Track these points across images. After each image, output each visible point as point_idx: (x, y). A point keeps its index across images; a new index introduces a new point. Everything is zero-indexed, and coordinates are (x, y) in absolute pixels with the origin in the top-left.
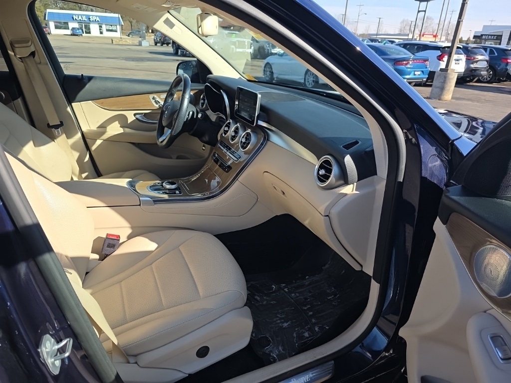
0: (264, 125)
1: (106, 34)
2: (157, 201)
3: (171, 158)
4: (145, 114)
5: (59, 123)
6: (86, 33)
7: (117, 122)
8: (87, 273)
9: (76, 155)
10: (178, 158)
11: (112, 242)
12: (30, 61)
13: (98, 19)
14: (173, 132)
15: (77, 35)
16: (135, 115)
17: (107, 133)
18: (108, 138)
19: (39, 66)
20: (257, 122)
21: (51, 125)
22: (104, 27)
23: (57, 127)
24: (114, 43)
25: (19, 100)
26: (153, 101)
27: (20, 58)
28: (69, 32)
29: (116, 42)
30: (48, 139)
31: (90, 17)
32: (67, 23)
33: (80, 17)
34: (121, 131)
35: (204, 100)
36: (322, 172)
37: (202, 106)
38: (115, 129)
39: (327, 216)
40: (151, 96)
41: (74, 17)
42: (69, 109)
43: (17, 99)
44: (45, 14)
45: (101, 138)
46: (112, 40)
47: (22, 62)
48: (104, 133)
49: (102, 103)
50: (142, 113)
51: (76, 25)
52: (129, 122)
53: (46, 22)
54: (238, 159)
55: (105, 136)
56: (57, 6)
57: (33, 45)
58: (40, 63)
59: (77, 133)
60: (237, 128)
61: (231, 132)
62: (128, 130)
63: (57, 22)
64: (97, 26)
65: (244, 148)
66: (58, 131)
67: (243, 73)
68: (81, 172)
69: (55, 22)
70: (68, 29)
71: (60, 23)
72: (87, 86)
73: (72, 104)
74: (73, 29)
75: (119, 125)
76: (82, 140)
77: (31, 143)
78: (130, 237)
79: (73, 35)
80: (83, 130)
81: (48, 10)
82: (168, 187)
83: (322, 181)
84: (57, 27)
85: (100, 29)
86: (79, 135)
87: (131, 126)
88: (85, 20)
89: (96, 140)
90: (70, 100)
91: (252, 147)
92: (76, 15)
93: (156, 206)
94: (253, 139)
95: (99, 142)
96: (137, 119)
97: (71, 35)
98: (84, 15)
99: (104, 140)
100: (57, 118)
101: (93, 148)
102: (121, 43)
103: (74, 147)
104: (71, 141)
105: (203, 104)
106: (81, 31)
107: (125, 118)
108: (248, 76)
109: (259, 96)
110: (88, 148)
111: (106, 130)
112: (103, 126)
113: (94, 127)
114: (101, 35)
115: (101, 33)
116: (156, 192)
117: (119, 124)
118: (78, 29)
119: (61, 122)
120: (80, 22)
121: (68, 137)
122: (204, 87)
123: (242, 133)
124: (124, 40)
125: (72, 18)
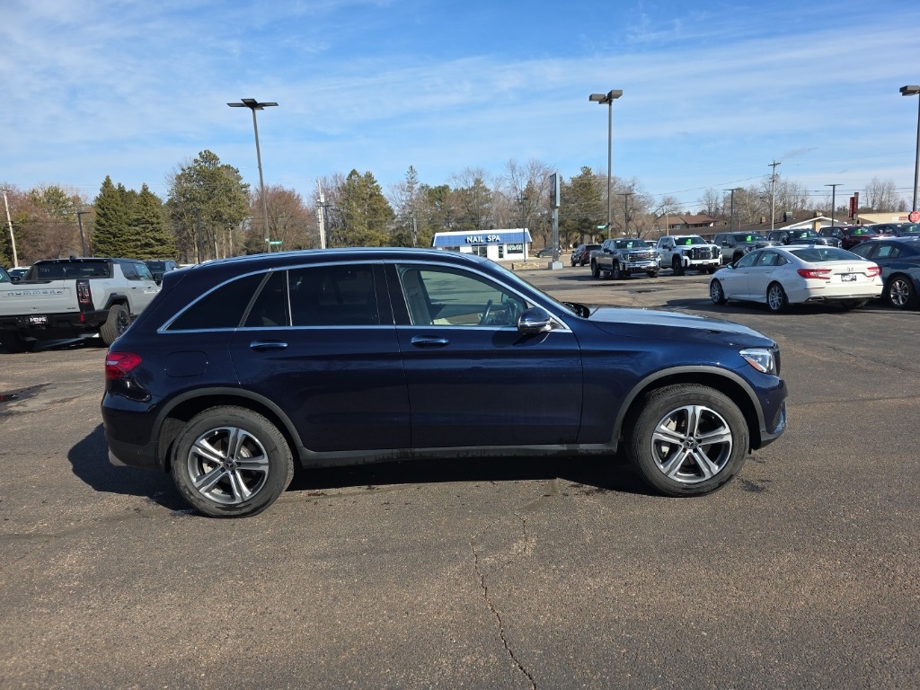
1: (508, 257)
13: (498, 238)
22: (505, 248)
29: (518, 266)
31: (488, 237)
32: (458, 248)
33: (475, 238)
41: (468, 239)
44: (434, 237)
46: (513, 265)
56: (449, 228)
64: (496, 248)
81: (438, 234)
85: (500, 252)
88: (482, 241)
92: (469, 236)
98: (480, 235)
102: (524, 268)
114: (501, 259)
120: (475, 245)
124: (528, 263)
125: (465, 241)
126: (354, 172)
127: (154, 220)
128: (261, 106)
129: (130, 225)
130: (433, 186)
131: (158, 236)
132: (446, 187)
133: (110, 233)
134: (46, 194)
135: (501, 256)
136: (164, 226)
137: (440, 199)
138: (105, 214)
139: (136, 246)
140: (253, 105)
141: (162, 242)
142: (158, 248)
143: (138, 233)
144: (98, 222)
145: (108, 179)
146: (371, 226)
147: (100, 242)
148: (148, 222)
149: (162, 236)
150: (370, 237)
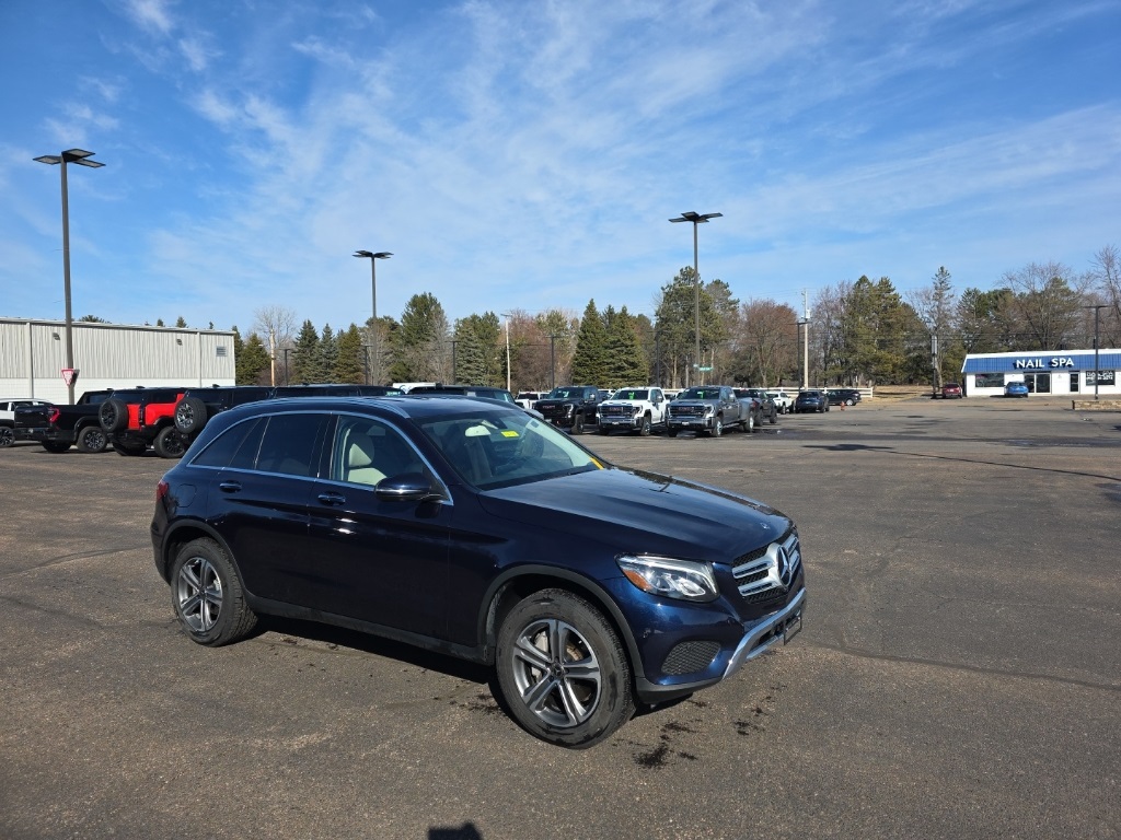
6: (1039, 391)
13: (1070, 362)
15: (1016, 396)
22: (1082, 377)
28: (1001, 391)
29: (1083, 405)
31: (1053, 361)
32: (1002, 375)
33: (1030, 361)
41: (1018, 362)
44: (962, 362)
46: (1074, 403)
51: (1020, 378)
53: (960, 376)
63: (982, 375)
64: (1066, 377)
69: (977, 376)
70: (1002, 385)
71: (988, 376)
74: (1011, 384)
81: (971, 356)
84: (980, 384)
85: (1073, 382)
88: (1042, 366)
92: (1021, 359)
97: (1005, 396)
98: (1039, 358)
102: (1094, 407)
106: (1027, 387)
118: (1021, 384)
120: (1028, 371)
124: (1102, 402)
125: (1013, 366)
126: (863, 280)
127: (629, 343)
128: (705, 218)
129: (606, 348)
130: (985, 289)
131: (631, 359)
132: (1006, 292)
133: (588, 356)
134: (549, 317)
135: (1074, 387)
136: (639, 349)
137: (996, 307)
138: (586, 337)
139: (610, 369)
140: (694, 218)
141: (633, 365)
142: (630, 372)
143: (613, 357)
144: (579, 346)
145: (592, 302)
146: (882, 345)
147: (579, 365)
148: (622, 345)
149: (635, 360)
150: (878, 360)
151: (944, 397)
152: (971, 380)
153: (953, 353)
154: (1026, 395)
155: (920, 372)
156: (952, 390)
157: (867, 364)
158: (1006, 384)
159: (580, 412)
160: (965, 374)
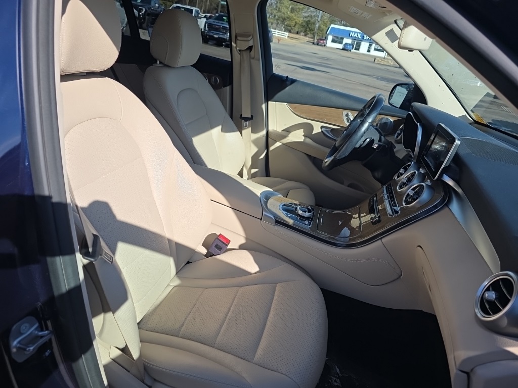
0: (451, 182)
1: (373, 53)
2: (279, 222)
3: (342, 183)
4: (333, 129)
5: (250, 117)
6: (356, 49)
7: (302, 130)
8: (188, 262)
9: (254, 150)
10: (350, 186)
11: (220, 244)
12: (245, 54)
14: (338, 156)
15: (347, 50)
16: (322, 127)
17: (287, 138)
18: (287, 143)
19: (252, 60)
20: (441, 175)
21: (243, 116)
22: (373, 46)
23: (246, 119)
24: (376, 62)
25: (228, 88)
26: (345, 118)
27: (240, 50)
28: (341, 46)
29: (378, 61)
30: (235, 127)
32: (342, 39)
33: (356, 34)
34: (302, 139)
35: (401, 132)
36: (491, 295)
37: (397, 137)
38: (298, 136)
39: (468, 374)
40: (345, 112)
41: (351, 33)
42: (264, 106)
43: (227, 86)
44: (329, 28)
45: (281, 141)
46: (375, 59)
47: (240, 54)
48: (285, 137)
49: (295, 108)
50: (329, 128)
51: (349, 41)
52: (313, 133)
53: (326, 35)
54: (393, 214)
55: (286, 141)
56: (341, 23)
57: (252, 40)
58: (253, 58)
59: (263, 130)
60: (413, 175)
61: (404, 178)
62: (309, 141)
63: (335, 37)
64: (367, 44)
65: (407, 203)
66: (246, 124)
67: (472, 111)
68: (252, 167)
69: (333, 36)
70: (342, 43)
71: (337, 38)
72: (287, 88)
73: (269, 102)
74: (346, 44)
75: (303, 134)
76: (264, 138)
77: (220, 128)
78: (242, 247)
79: (343, 49)
80: (269, 129)
81: (333, 26)
82: (300, 212)
83: (485, 311)
84: (333, 41)
85: (369, 48)
86: (264, 132)
87: (315, 138)
88: (360, 37)
89: (277, 142)
90: (268, 98)
91: (418, 206)
92: (353, 32)
93: (276, 227)
94: (425, 196)
95: (278, 144)
96: (322, 132)
97: (342, 49)
99: (283, 144)
100: (250, 112)
101: (271, 148)
102: (382, 63)
103: (255, 142)
104: (255, 136)
105: (399, 134)
106: (351, 47)
107: (311, 127)
108: (477, 116)
109: (458, 142)
110: (267, 147)
111: (289, 134)
112: (288, 131)
113: (279, 129)
114: (368, 53)
115: (369, 51)
116: (284, 212)
117: (304, 132)
118: (350, 45)
119: (252, 116)
120: (354, 39)
121: (253, 131)
122: (405, 116)
123: (415, 183)
125: (348, 35)
146: (292, 11)
150: (289, 18)
151: (318, 45)
152: (330, 38)
153: (324, 22)
154: (350, 51)
155: (308, 29)
156: (322, 42)
157: (284, 19)
158: (344, 43)
159: (149, 15)
160: (328, 34)
